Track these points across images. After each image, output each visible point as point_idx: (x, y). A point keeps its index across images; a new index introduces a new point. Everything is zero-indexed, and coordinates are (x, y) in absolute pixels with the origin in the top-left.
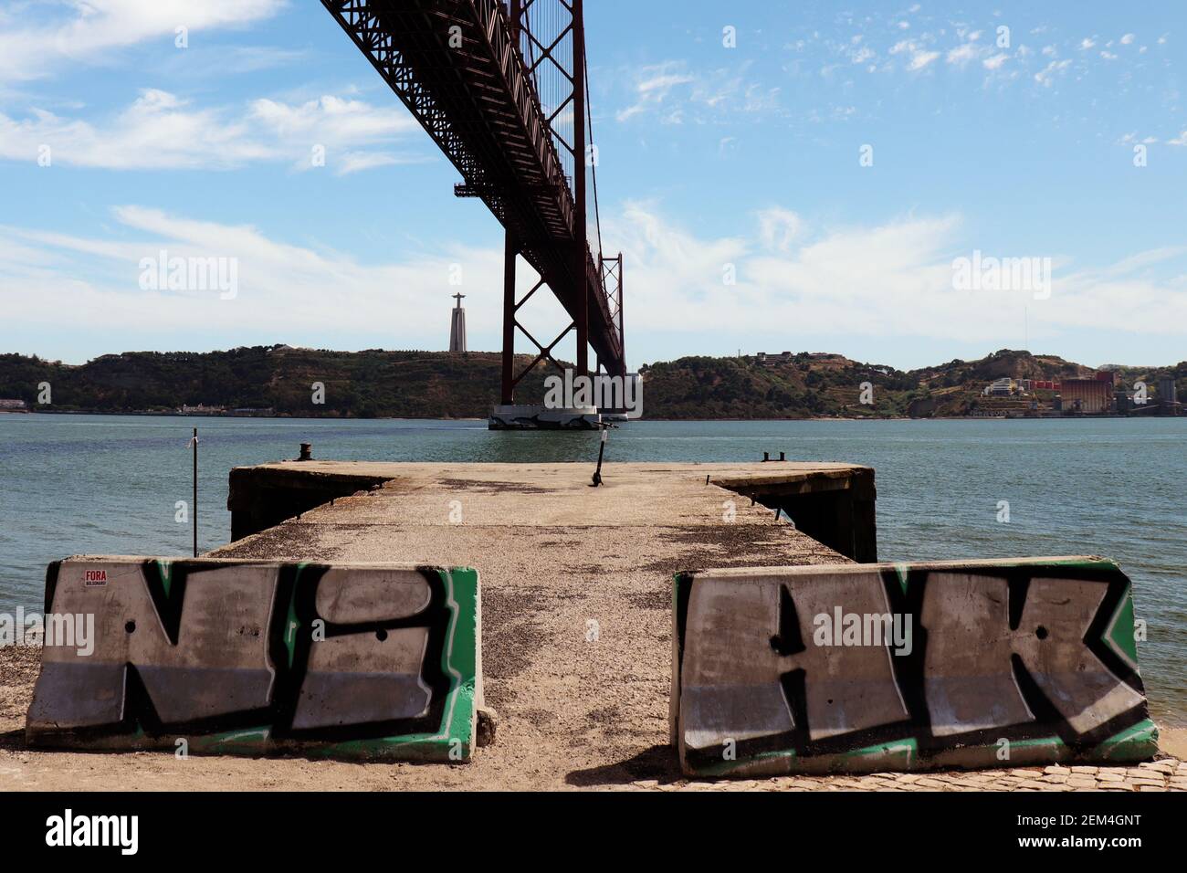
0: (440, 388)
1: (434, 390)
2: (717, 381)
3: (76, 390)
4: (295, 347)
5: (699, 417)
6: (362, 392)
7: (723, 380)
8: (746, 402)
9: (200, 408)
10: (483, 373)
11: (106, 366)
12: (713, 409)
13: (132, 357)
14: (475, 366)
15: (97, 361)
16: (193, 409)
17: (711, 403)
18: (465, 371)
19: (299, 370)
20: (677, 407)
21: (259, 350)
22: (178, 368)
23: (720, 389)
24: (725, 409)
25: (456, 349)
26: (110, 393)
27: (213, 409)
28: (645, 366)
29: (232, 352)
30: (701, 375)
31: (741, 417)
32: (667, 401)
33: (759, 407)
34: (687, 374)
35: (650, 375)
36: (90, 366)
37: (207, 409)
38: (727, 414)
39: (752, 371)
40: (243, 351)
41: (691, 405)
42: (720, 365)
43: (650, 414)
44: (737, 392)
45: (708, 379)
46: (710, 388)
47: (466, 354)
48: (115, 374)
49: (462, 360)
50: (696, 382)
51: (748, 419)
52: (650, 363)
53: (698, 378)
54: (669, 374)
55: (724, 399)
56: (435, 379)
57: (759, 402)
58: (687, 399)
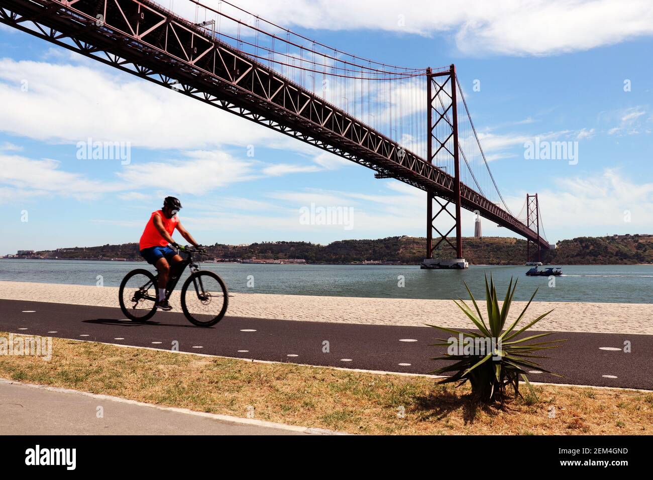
0: (469, 252)
1: (466, 253)
2: (591, 248)
3: (324, 255)
4: (410, 237)
5: (582, 263)
6: (437, 254)
7: (594, 247)
8: (605, 257)
9: (372, 261)
10: (488, 246)
11: (336, 246)
12: (589, 260)
13: (346, 242)
14: (484, 243)
15: (332, 244)
16: (369, 262)
17: (588, 257)
18: (480, 245)
19: (411, 246)
20: (572, 259)
21: (397, 238)
22: (363, 246)
23: (592, 251)
24: (594, 260)
25: (477, 236)
26: (337, 256)
27: (376, 262)
28: (559, 241)
29: (385, 239)
30: (584, 245)
31: (602, 264)
32: (568, 257)
33: (611, 259)
34: (577, 245)
35: (561, 245)
36: (330, 246)
37: (374, 262)
38: (595, 262)
39: (609, 243)
40: (390, 238)
41: (579, 258)
42: (593, 240)
43: (559, 262)
44: (601, 253)
45: (587, 247)
46: (588, 251)
47: (481, 238)
48: (339, 249)
49: (479, 240)
50: (581, 248)
51: (605, 264)
52: (561, 240)
53: (582, 247)
54: (568, 245)
55: (594, 256)
56: (467, 248)
57: (611, 257)
58: (577, 255)
